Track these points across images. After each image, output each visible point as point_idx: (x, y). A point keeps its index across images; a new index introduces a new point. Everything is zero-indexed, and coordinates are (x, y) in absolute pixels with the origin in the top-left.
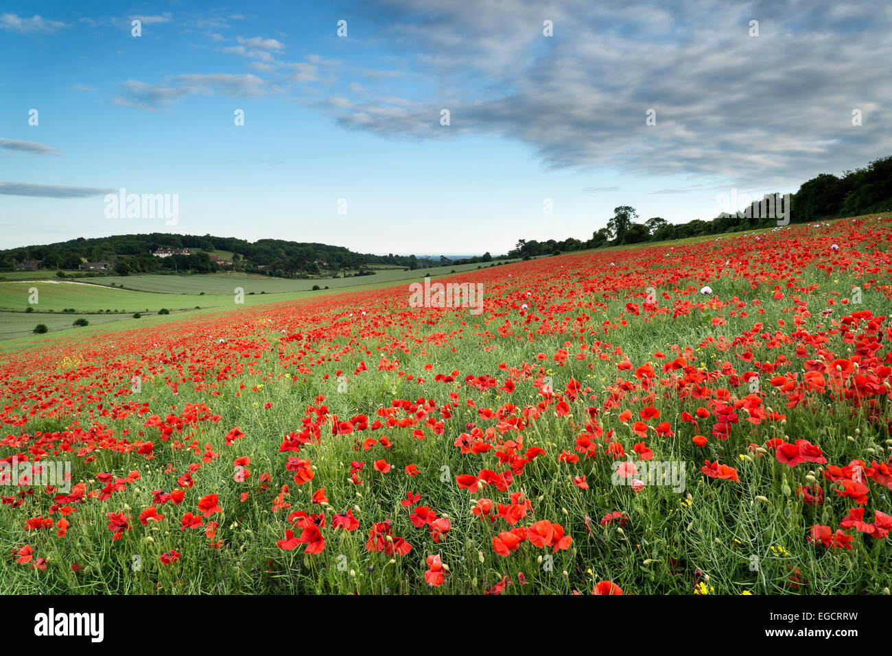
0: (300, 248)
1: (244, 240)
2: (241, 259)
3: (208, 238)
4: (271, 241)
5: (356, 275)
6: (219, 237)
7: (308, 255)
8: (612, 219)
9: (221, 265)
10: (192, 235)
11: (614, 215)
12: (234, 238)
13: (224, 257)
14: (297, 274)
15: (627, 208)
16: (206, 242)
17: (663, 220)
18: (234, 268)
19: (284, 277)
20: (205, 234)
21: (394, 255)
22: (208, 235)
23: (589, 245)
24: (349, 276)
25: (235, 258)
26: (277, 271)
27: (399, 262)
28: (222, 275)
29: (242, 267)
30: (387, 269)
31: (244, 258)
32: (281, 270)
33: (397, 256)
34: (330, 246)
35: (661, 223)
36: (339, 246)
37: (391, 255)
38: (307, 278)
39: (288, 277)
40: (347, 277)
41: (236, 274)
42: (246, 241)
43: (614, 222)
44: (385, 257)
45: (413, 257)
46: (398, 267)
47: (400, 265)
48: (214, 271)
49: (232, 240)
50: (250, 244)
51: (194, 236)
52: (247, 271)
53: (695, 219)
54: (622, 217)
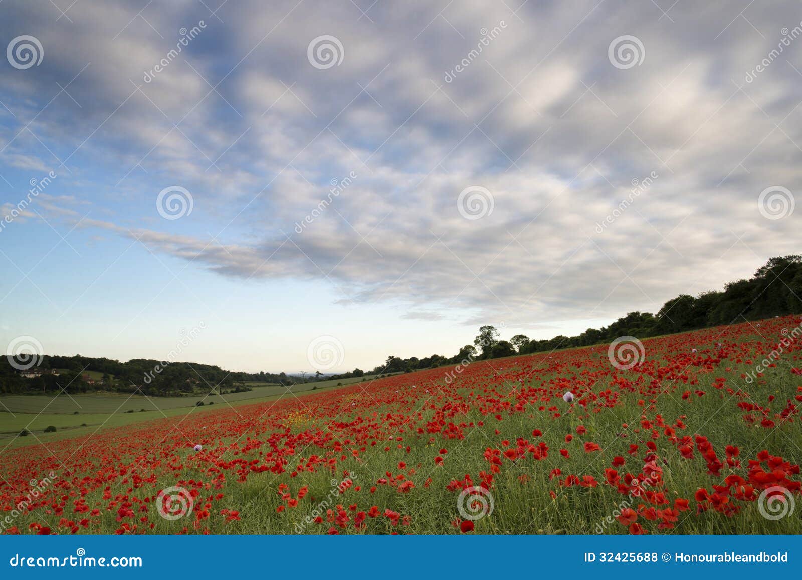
0: (172, 367)
1: (115, 360)
2: (112, 379)
3: (78, 358)
4: (143, 361)
5: (232, 392)
6: (90, 357)
7: (180, 374)
8: (478, 337)
9: (92, 384)
10: (61, 355)
11: (479, 333)
12: (105, 358)
13: (96, 377)
14: (171, 392)
15: (490, 327)
16: (76, 362)
17: (525, 337)
18: (105, 387)
19: (157, 396)
20: (76, 355)
21: (265, 373)
22: (78, 356)
23: (456, 360)
24: (226, 393)
25: (105, 378)
26: (151, 389)
27: (270, 380)
28: (93, 394)
29: (114, 386)
30: (258, 386)
31: (114, 378)
32: (154, 388)
33: (268, 374)
34: (203, 366)
35: (524, 339)
36: (211, 365)
37: (262, 373)
38: (182, 396)
39: (162, 396)
40: (223, 394)
41: (107, 394)
42: (117, 361)
43: (480, 339)
44: (256, 375)
45: (283, 374)
46: (267, 384)
47: (270, 382)
48: (84, 390)
49: (103, 360)
50: (121, 364)
51: (63, 357)
52: (120, 391)
53: (559, 335)
54: (486, 336)
